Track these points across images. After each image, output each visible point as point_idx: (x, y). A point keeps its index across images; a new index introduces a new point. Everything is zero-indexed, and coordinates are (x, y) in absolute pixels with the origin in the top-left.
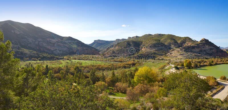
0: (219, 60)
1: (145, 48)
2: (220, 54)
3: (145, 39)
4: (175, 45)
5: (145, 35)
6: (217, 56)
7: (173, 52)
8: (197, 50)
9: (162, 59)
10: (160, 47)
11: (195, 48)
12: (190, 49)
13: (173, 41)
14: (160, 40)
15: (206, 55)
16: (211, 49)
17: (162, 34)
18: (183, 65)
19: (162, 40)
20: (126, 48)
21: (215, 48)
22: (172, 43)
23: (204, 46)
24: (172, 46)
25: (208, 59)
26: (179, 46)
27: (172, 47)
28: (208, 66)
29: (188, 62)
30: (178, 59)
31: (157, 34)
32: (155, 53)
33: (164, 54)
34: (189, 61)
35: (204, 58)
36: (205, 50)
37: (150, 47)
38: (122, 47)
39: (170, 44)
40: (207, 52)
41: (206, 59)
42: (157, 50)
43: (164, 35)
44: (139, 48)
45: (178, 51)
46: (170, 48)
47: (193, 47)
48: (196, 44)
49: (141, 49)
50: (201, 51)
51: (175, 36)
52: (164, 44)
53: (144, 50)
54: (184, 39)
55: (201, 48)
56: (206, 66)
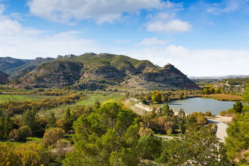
0: (189, 93)
1: (89, 73)
2: (188, 85)
3: (86, 60)
4: (131, 71)
5: (84, 55)
6: (185, 87)
7: (129, 80)
8: (161, 79)
9: (116, 91)
10: (111, 73)
11: (158, 75)
12: (152, 77)
13: (128, 65)
14: (109, 63)
15: (172, 85)
16: (177, 78)
17: (112, 55)
18: (150, 99)
19: (112, 62)
20: (58, 72)
21: (182, 77)
22: (128, 68)
23: (169, 74)
24: (127, 72)
25: (174, 91)
26: (137, 72)
27: (127, 74)
28: (179, 100)
29: (157, 94)
30: (138, 90)
31: (105, 54)
32: (103, 82)
33: (117, 82)
34: (159, 93)
35: (170, 90)
36: (170, 79)
37: (97, 71)
38: (52, 71)
39: (124, 69)
40: (173, 81)
41: (173, 90)
42: (106, 77)
43: (115, 55)
44: (79, 72)
45: (137, 80)
46: (125, 75)
47: (156, 75)
48: (160, 71)
49: (82, 75)
50: (166, 80)
51: (129, 58)
52: (115, 69)
53: (87, 76)
54: (142, 64)
55: (165, 76)
56: (177, 99)
